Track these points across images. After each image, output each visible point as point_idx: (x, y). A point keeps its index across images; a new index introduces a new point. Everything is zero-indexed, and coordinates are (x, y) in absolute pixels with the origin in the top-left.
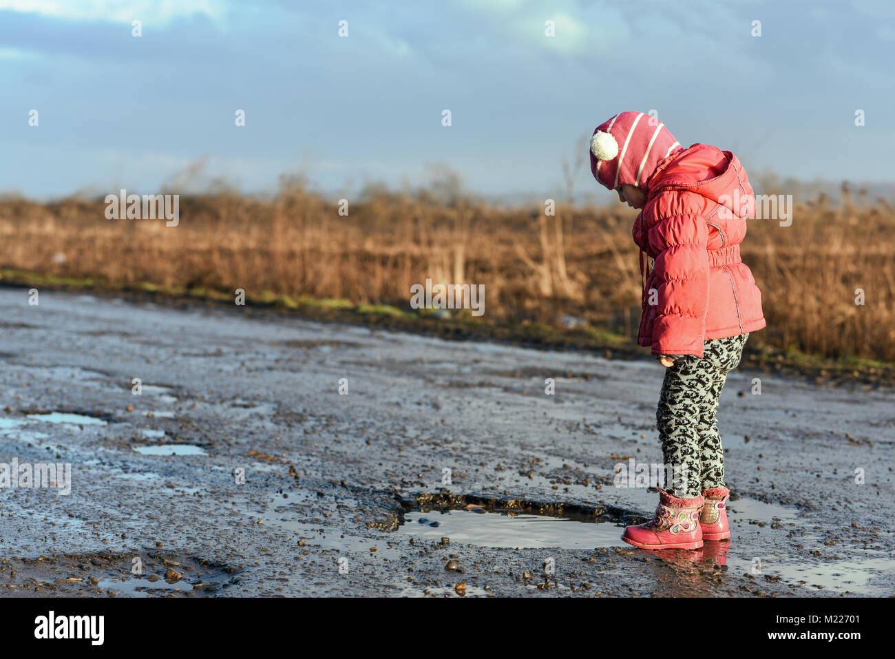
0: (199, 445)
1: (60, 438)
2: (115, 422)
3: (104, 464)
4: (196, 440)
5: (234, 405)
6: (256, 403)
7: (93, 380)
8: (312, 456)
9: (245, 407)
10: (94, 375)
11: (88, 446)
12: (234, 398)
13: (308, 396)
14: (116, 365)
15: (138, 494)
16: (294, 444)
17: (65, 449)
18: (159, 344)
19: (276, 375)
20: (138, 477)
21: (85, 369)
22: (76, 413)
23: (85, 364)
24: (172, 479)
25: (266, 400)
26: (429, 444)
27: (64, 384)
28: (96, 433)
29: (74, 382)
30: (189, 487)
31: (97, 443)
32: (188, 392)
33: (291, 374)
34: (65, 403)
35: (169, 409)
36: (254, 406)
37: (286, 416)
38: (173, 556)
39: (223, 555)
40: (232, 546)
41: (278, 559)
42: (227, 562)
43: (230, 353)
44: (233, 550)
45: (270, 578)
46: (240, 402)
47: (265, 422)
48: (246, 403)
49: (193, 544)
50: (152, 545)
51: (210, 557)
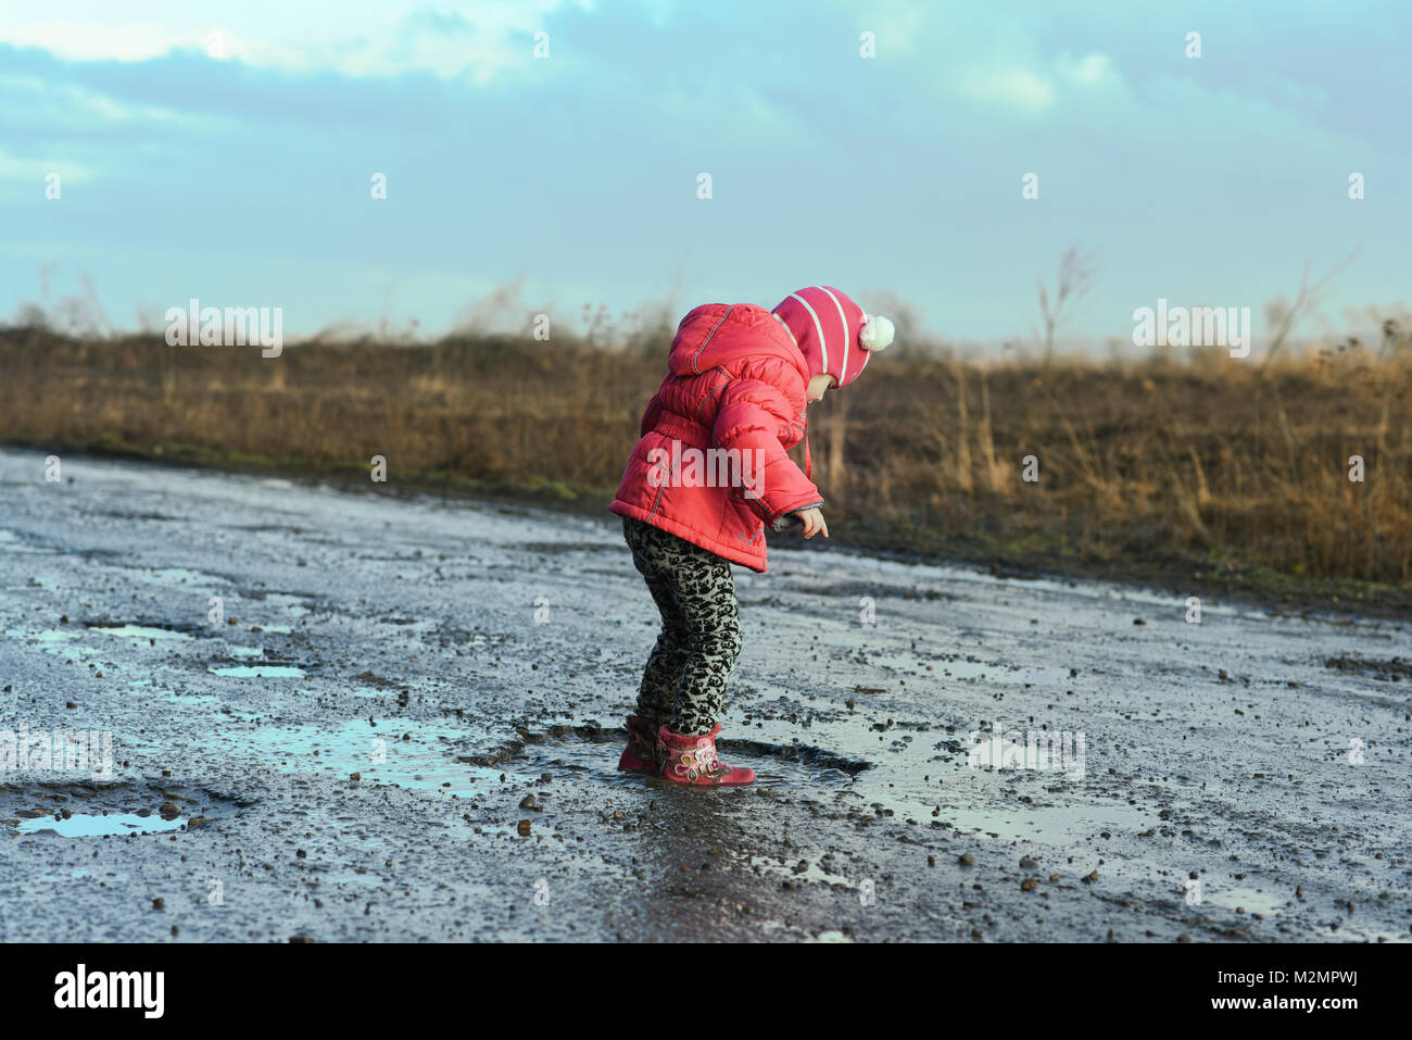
0: (301, 667)
1: (115, 654)
2: (206, 637)
3: (154, 685)
4: (302, 661)
5: (383, 621)
6: (416, 618)
7: (209, 586)
8: (445, 681)
9: (399, 622)
10: (214, 580)
11: (147, 664)
12: (391, 611)
13: (496, 611)
14: (258, 570)
15: (176, 719)
16: (431, 668)
17: (116, 667)
18: (338, 544)
19: (474, 585)
20: (192, 700)
21: (206, 573)
22: (158, 626)
23: (207, 566)
24: (233, 705)
25: (434, 615)
26: (617, 671)
27: (164, 590)
28: (167, 650)
29: (182, 588)
30: (250, 713)
31: (162, 661)
32: (330, 603)
33: (496, 584)
34: (151, 613)
35: (289, 621)
36: (412, 621)
37: (450, 634)
38: (178, 787)
39: (243, 787)
40: (262, 777)
41: (313, 792)
42: (244, 795)
43: (431, 557)
44: (260, 782)
45: (284, 812)
46: (396, 616)
47: (412, 640)
48: (404, 617)
49: (211, 774)
50: (158, 774)
51: (226, 789)
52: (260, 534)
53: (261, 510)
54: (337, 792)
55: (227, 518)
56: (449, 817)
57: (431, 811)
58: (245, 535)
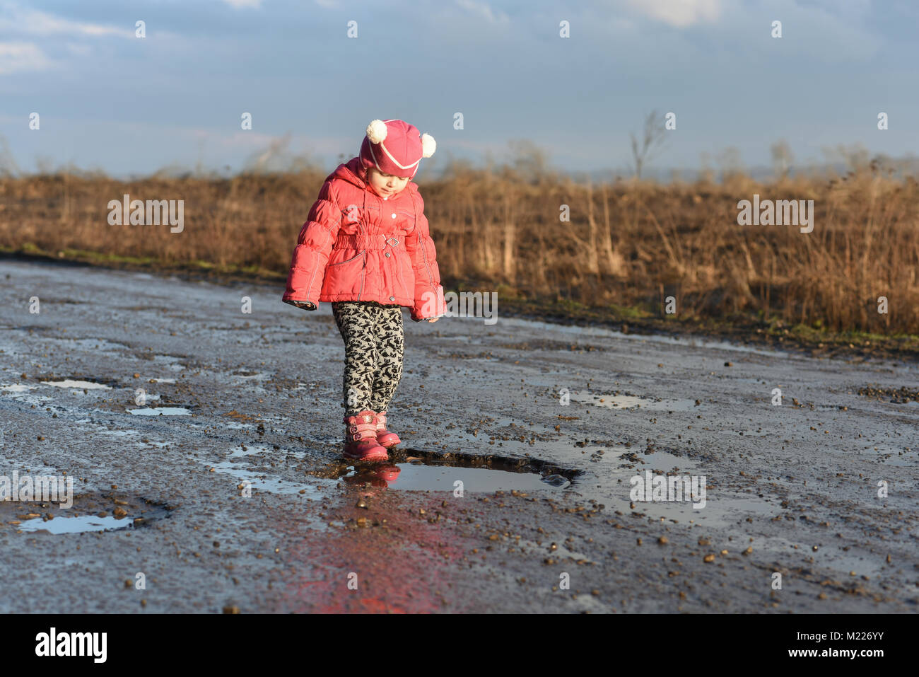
0: (187, 407)
1: (62, 401)
2: (120, 387)
3: (93, 423)
4: (187, 403)
5: (235, 373)
6: (256, 371)
7: (114, 350)
8: (285, 416)
9: (245, 374)
10: (117, 346)
11: (85, 408)
12: (239, 366)
13: (308, 365)
14: (143, 338)
15: (113, 447)
16: (273, 407)
17: (64, 410)
18: (191, 319)
19: (289, 347)
20: (120, 433)
21: (110, 341)
22: (87, 380)
23: (111, 336)
24: (149, 435)
25: (267, 369)
26: (397, 407)
27: (85, 354)
28: (96, 397)
29: (96, 352)
30: (161, 442)
31: (94, 405)
32: (197, 361)
33: (303, 345)
34: (80, 370)
35: (173, 375)
36: (254, 374)
37: (280, 382)
38: (122, 496)
39: (167, 496)
40: (178, 488)
41: (214, 499)
42: (168, 501)
43: (256, 327)
44: (177, 492)
45: (198, 514)
46: (243, 370)
47: (257, 387)
48: (248, 371)
49: (144, 487)
50: (108, 487)
51: (155, 497)
52: (140, 313)
53: (136, 296)
54: (230, 499)
55: (116, 302)
56: (309, 515)
57: (296, 511)
58: (131, 314)
